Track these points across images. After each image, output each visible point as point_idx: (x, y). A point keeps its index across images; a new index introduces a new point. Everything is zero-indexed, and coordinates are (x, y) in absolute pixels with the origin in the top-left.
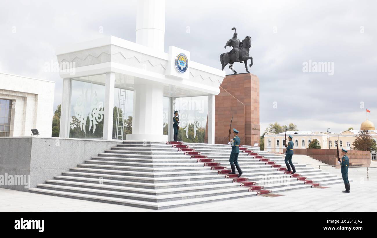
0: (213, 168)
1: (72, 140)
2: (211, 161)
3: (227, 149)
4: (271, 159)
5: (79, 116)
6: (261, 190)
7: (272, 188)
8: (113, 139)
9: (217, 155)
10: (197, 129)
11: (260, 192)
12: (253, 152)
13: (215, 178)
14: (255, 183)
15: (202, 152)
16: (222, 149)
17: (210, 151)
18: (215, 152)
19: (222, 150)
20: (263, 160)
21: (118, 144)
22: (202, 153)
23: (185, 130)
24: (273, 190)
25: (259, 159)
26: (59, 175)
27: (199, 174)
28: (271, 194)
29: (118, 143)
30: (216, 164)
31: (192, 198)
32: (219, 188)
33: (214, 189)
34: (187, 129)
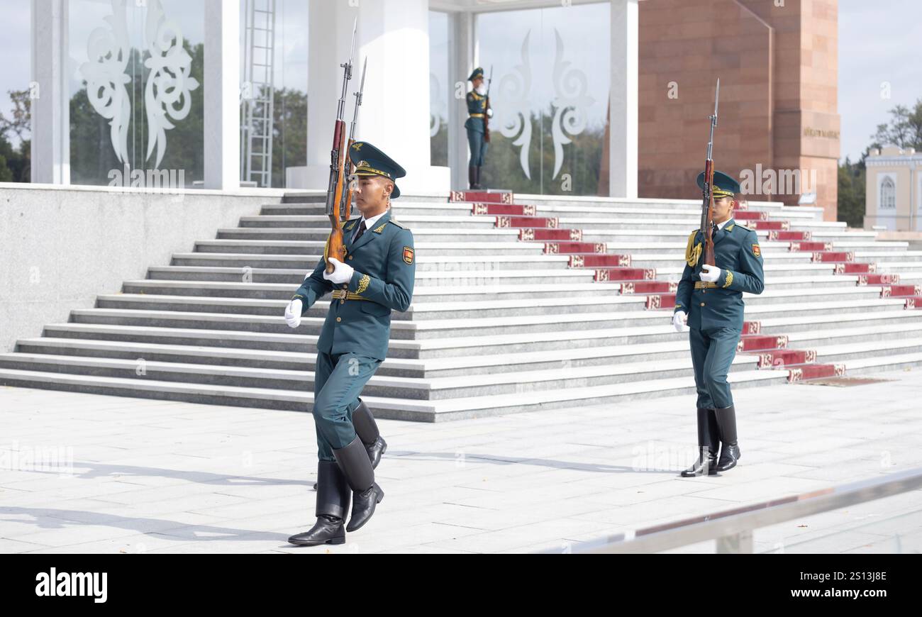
0: (627, 286)
1: (101, 192)
2: (621, 262)
3: (686, 216)
4: (857, 254)
5: (105, 100)
6: (807, 362)
7: (850, 359)
8: (242, 186)
9: (644, 238)
10: (567, 141)
11: (800, 371)
12: (786, 227)
13: (636, 322)
14: (783, 341)
15: (588, 228)
16: (666, 216)
17: (617, 226)
18: (637, 229)
19: (666, 221)
20: (828, 258)
21: (266, 203)
22: (585, 232)
23: (516, 143)
24: (850, 364)
25: (809, 255)
26: (60, 322)
27: (574, 309)
28: (843, 376)
29: (265, 199)
30: (639, 274)
31: (551, 388)
32: (648, 356)
33: (628, 358)
34: (525, 141)
